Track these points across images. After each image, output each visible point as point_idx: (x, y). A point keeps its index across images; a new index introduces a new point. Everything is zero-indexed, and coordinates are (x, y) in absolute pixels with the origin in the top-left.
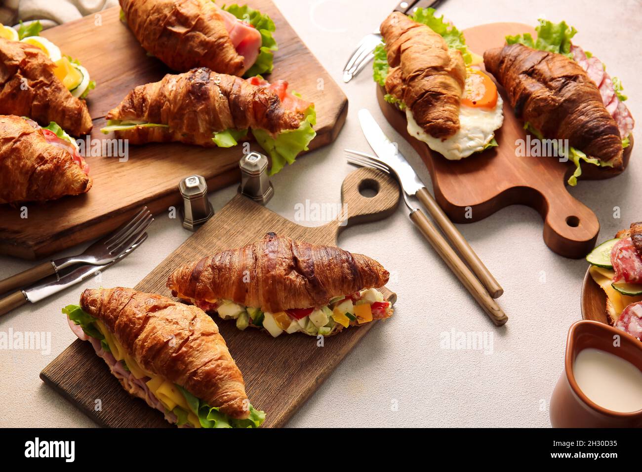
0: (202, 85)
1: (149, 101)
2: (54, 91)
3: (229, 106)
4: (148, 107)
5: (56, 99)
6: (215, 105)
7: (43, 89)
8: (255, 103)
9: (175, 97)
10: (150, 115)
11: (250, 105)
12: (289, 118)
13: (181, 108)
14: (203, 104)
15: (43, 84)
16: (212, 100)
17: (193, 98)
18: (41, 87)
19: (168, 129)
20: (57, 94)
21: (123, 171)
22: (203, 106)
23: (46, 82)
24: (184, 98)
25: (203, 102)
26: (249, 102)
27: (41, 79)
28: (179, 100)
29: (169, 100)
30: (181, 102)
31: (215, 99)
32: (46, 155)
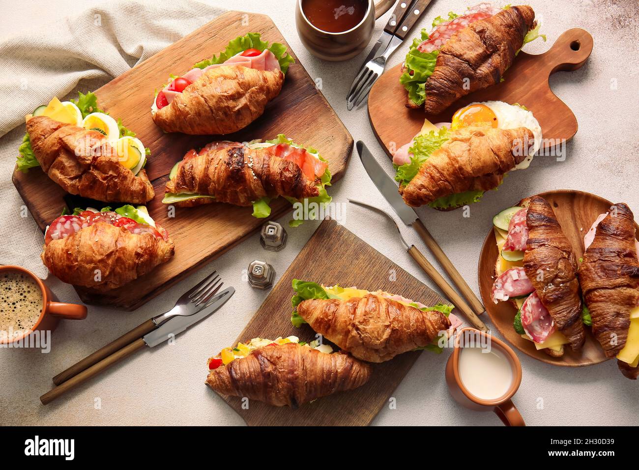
0: (239, 170)
1: (198, 180)
2: (122, 181)
3: (262, 184)
4: (197, 184)
5: (125, 187)
6: (251, 186)
7: (114, 181)
8: (282, 182)
9: (218, 179)
10: (199, 189)
11: (279, 183)
12: (310, 189)
13: (224, 188)
14: (241, 186)
15: (112, 177)
16: (248, 182)
17: (233, 182)
18: (112, 179)
19: (215, 199)
20: (125, 183)
21: (184, 232)
22: (241, 187)
23: (115, 175)
24: (225, 181)
25: (242, 184)
26: (277, 181)
27: (111, 173)
28: (222, 182)
29: (214, 182)
30: (223, 183)
31: (250, 182)
32: (139, 251)
